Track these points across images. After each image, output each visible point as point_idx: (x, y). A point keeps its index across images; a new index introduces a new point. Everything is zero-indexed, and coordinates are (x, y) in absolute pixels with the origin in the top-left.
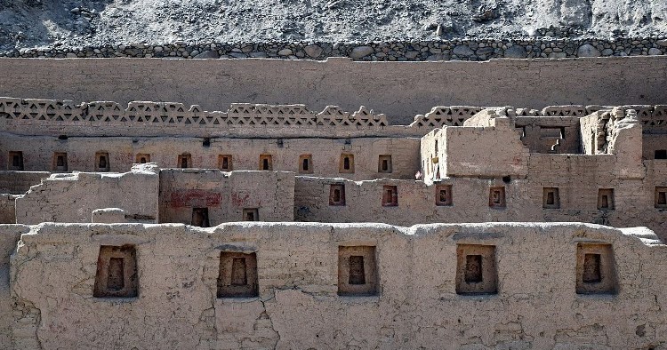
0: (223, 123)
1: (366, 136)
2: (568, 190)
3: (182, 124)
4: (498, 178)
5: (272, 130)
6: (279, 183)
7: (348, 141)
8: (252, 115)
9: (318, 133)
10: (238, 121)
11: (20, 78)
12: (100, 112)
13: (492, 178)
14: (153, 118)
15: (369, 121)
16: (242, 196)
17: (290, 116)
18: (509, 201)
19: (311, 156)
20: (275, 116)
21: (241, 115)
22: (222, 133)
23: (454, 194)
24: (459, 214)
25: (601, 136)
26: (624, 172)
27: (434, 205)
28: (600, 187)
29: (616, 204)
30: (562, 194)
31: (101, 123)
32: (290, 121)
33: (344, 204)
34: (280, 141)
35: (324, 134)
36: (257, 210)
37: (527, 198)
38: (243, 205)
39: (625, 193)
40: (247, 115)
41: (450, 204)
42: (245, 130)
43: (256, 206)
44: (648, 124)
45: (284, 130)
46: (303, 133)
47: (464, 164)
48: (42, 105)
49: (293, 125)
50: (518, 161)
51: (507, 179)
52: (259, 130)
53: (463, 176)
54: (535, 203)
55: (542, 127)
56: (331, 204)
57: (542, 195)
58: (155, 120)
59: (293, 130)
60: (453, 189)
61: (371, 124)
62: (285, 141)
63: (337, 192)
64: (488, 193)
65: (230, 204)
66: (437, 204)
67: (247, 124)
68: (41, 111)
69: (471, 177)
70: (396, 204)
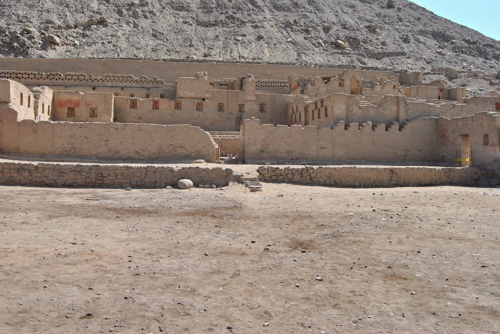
0: (100, 81)
1: (156, 87)
2: (227, 105)
3: (85, 81)
4: (200, 99)
5: (120, 84)
6: (106, 98)
7: (149, 89)
8: (112, 78)
9: (138, 86)
10: (111, 81)
11: (28, 65)
12: (54, 77)
13: (198, 99)
14: (74, 79)
15: (157, 82)
16: (90, 103)
17: (127, 79)
18: (204, 108)
19: (134, 94)
20: (121, 79)
21: (108, 78)
22: (100, 85)
23: (182, 104)
24: (184, 113)
25: (240, 85)
26: (248, 98)
27: (174, 109)
28: (240, 103)
29: (245, 110)
30: (225, 106)
31: (54, 81)
32: (127, 81)
33: (136, 108)
34: (122, 88)
35: (140, 86)
36: (96, 109)
37: (211, 107)
38: (90, 107)
39: (249, 106)
40: (110, 78)
41: (181, 109)
42: (109, 84)
43: (96, 107)
44: (257, 86)
45: (124, 84)
46: (132, 86)
47: (186, 93)
48: (32, 74)
49: (128, 83)
50: (208, 92)
51: (203, 99)
52: (115, 84)
53: (186, 98)
54: (214, 109)
55: (220, 85)
56: (131, 108)
57: (217, 106)
58: (75, 80)
59: (128, 84)
60: (182, 103)
61: (158, 83)
62: (124, 88)
63: (133, 103)
64: (196, 105)
65: (84, 106)
66: (175, 109)
67: (110, 82)
68: (31, 76)
69: (189, 98)
70: (158, 108)
